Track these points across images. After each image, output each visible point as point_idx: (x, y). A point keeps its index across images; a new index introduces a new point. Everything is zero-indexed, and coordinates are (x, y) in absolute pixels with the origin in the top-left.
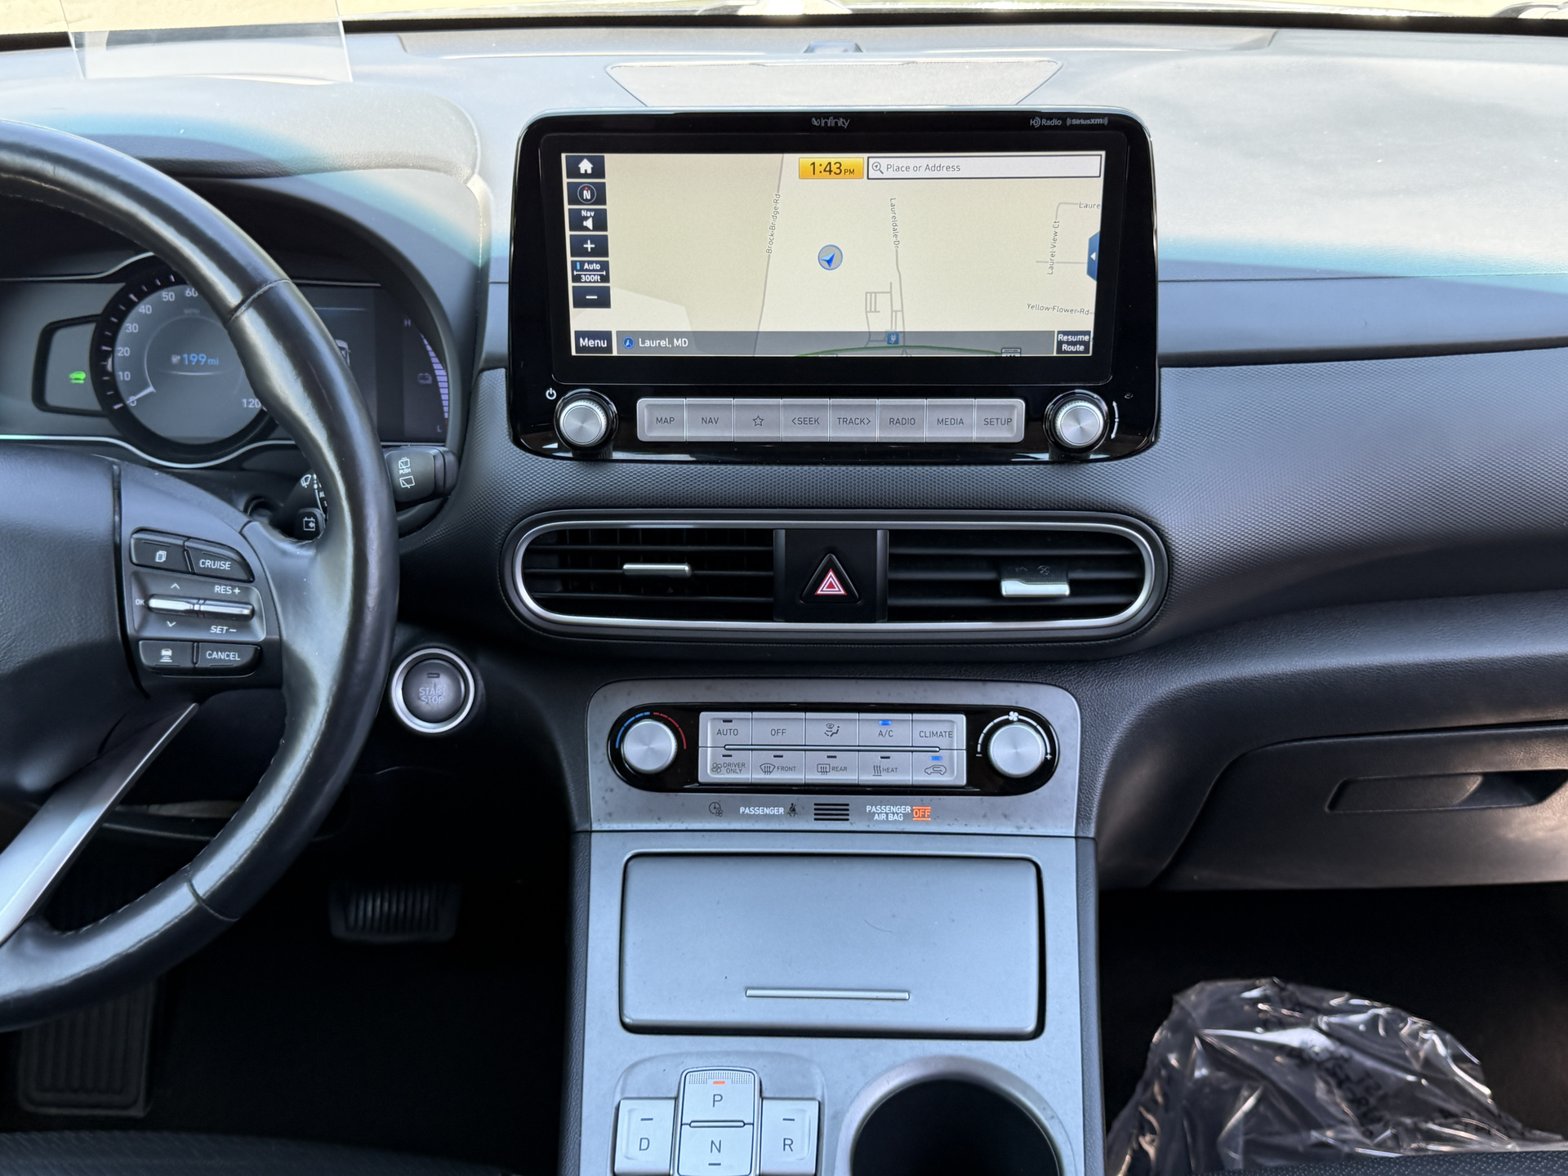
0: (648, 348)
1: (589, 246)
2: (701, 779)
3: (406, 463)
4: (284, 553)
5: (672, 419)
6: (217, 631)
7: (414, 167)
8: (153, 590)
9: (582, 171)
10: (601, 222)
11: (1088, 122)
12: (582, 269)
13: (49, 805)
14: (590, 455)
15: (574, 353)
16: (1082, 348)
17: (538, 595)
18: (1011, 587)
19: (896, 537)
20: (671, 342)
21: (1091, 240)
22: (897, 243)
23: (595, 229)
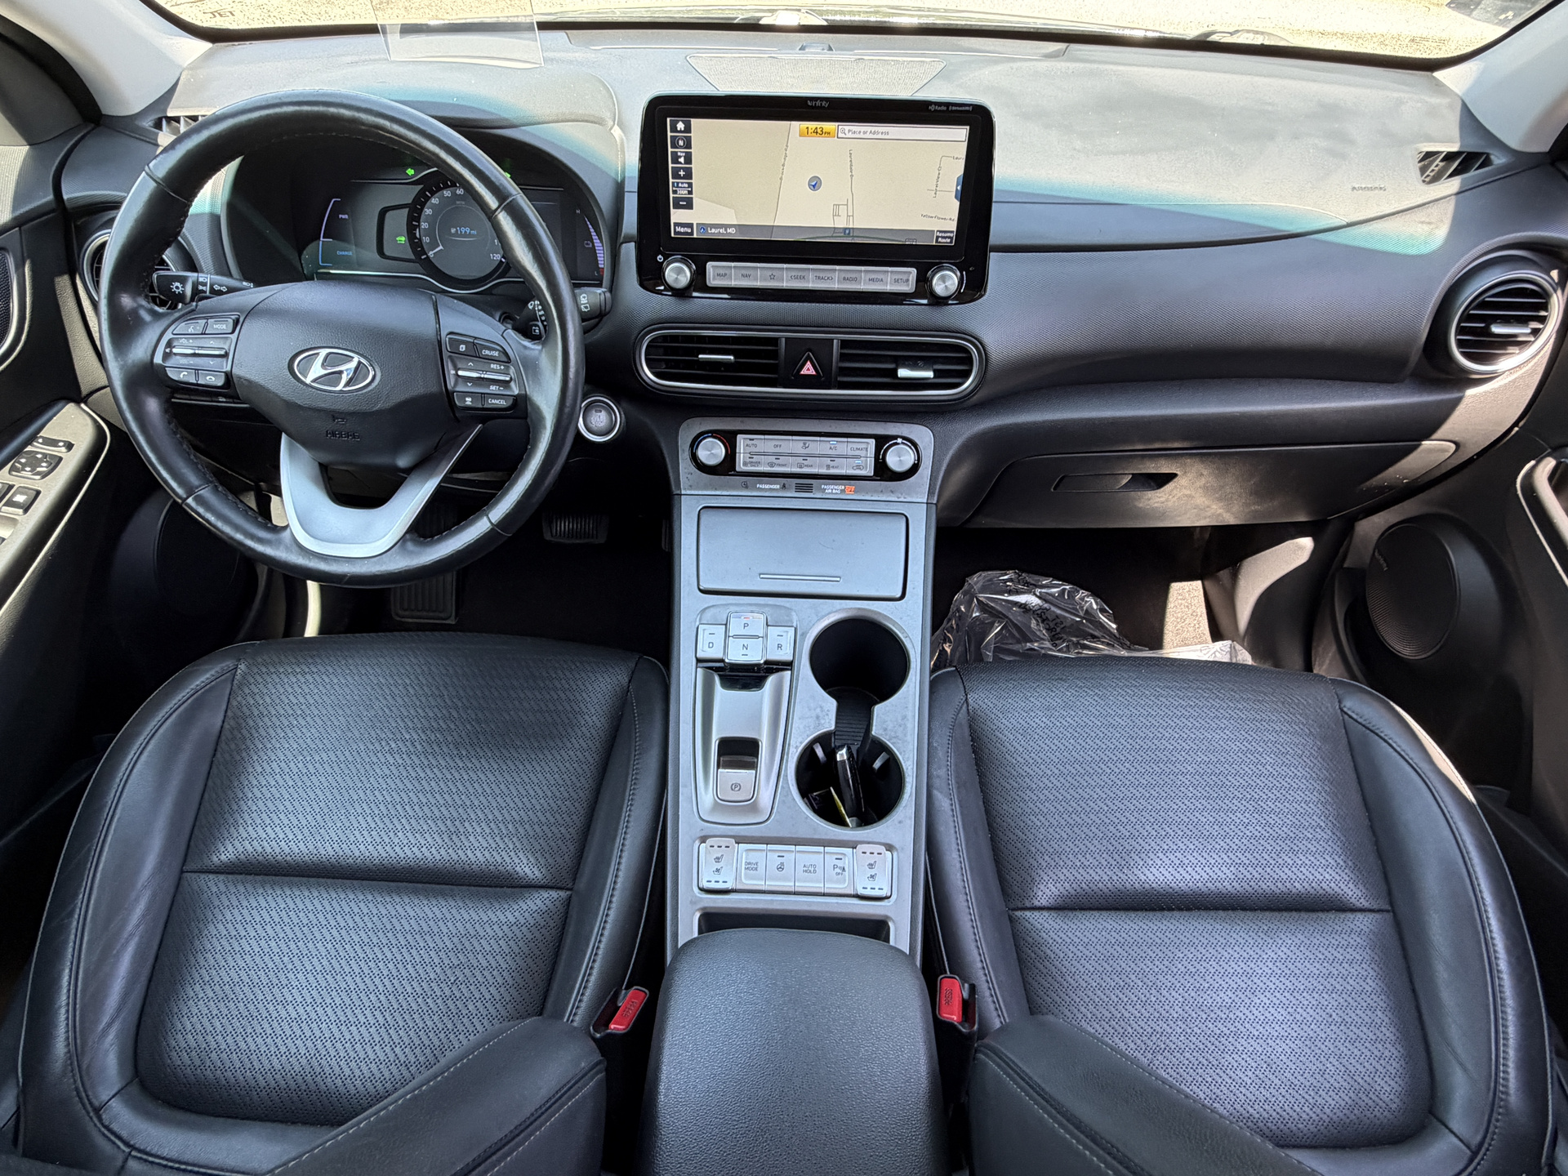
0: (713, 233)
1: (682, 173)
2: (737, 469)
3: (586, 298)
4: (525, 347)
5: (726, 274)
6: (493, 388)
7: (582, 121)
8: (459, 366)
9: (679, 129)
10: (688, 159)
11: (961, 109)
12: (678, 187)
13: (413, 476)
14: (681, 294)
15: (673, 235)
16: (949, 240)
17: (654, 370)
18: (903, 373)
19: (844, 344)
20: (726, 230)
21: (958, 178)
22: (852, 176)
23: (685, 163)
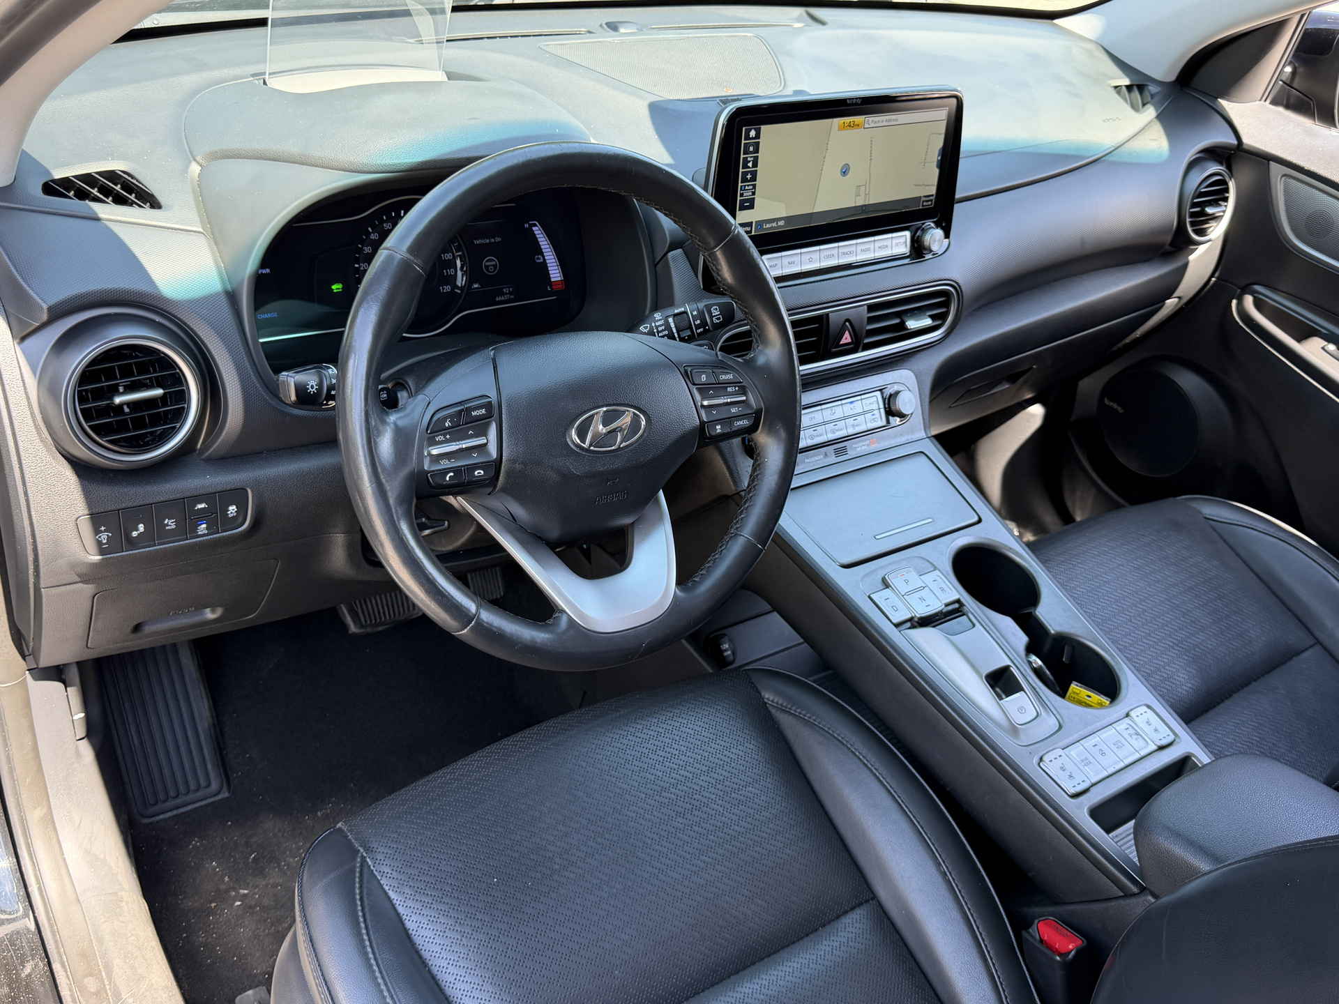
0: (767, 229)
1: (749, 177)
3: (716, 309)
5: (776, 265)
6: (735, 411)
9: (751, 136)
10: (755, 164)
12: (745, 190)
16: (930, 203)
19: (869, 309)
21: (940, 150)
22: (871, 159)
23: (753, 167)
